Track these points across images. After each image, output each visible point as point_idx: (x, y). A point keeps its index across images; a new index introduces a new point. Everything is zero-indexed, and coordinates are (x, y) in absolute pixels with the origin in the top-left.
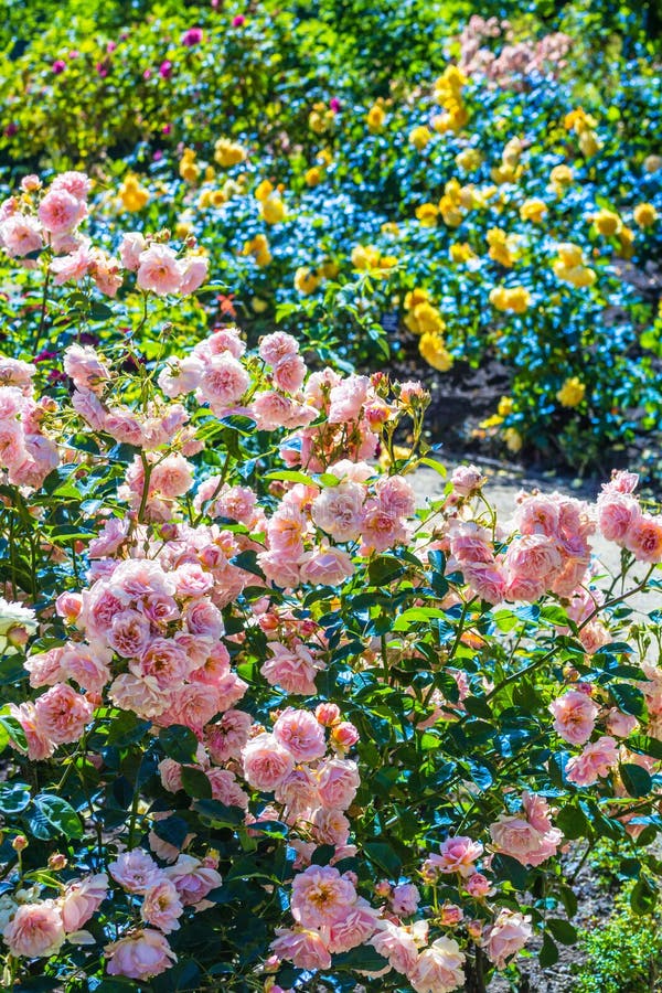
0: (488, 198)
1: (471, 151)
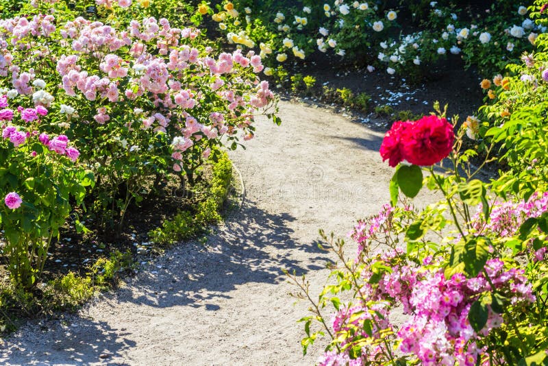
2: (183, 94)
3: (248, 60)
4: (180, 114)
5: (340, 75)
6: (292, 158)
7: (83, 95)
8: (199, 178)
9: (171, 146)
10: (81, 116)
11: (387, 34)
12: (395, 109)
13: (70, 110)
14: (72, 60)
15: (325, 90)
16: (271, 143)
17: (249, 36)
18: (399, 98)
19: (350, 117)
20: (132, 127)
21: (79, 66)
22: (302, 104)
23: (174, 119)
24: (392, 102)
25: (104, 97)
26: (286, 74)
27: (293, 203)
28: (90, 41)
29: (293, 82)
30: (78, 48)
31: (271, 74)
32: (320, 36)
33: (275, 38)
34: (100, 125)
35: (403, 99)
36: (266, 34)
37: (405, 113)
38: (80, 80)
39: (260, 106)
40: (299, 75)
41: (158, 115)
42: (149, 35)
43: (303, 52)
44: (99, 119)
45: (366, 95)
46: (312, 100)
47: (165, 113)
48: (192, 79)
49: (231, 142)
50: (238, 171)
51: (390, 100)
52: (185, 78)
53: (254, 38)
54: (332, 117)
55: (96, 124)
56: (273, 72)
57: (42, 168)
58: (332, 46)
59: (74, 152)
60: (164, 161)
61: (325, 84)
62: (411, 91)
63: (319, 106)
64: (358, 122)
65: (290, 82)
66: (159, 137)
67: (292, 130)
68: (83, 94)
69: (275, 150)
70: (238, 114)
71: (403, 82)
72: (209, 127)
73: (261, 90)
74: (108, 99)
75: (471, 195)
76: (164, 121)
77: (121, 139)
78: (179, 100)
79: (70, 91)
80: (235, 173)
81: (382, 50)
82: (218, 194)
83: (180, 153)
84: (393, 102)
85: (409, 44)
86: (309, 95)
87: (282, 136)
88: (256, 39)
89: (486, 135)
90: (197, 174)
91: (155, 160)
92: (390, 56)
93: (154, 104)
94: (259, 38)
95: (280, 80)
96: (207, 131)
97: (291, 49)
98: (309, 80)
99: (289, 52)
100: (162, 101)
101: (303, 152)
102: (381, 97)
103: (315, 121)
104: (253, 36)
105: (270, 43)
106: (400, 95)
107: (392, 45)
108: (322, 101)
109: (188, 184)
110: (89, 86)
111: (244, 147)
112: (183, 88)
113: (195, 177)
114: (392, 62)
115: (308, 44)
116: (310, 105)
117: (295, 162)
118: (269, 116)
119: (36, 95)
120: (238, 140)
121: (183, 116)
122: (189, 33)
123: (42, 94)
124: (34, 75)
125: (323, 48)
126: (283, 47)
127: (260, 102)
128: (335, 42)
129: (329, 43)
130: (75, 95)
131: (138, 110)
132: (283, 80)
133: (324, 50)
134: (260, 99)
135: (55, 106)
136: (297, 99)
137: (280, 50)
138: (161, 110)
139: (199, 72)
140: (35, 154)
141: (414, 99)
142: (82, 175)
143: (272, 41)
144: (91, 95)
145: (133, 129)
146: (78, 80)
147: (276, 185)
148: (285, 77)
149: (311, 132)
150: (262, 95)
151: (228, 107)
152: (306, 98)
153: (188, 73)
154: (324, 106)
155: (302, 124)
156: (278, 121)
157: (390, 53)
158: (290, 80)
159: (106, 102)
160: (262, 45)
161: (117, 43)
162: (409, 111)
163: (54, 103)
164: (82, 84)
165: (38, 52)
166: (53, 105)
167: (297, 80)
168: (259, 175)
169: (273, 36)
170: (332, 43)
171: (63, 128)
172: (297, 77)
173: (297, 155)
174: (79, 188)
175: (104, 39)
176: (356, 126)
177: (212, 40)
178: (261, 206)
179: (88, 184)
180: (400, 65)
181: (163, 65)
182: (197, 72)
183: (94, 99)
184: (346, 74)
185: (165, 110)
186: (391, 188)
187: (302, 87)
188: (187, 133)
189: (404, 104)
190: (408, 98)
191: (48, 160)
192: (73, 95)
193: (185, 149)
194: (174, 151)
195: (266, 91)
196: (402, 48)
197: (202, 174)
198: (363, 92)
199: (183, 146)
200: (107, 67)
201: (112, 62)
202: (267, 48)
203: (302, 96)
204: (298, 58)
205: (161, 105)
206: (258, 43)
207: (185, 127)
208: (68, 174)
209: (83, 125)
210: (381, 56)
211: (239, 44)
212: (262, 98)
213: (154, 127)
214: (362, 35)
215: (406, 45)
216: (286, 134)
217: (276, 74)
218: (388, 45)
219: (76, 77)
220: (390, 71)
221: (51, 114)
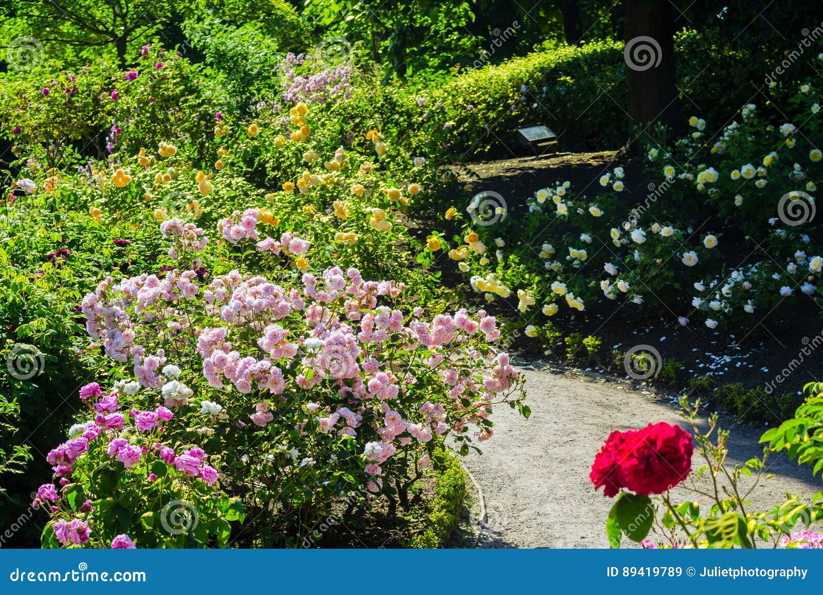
0: (326, 179)
1: (312, 151)
2: (381, 379)
3: (476, 323)
4: (378, 407)
5: (639, 332)
6: (560, 462)
7: (234, 386)
8: (417, 499)
9: (362, 455)
10: (231, 416)
11: (703, 270)
12: (718, 380)
13: (215, 407)
14: (219, 335)
15: (615, 356)
16: (531, 440)
17: (502, 280)
18: (726, 365)
19: (653, 395)
20: (304, 431)
21: (229, 344)
22: (583, 379)
23: (368, 416)
24: (714, 371)
25: (263, 387)
26: (557, 334)
27: (556, 531)
28: (244, 307)
29: (569, 346)
30: (229, 316)
31: (536, 334)
32: (606, 276)
33: (539, 282)
34: (260, 429)
35: (731, 365)
36: (527, 276)
37: (733, 387)
38: (228, 365)
39: (499, 389)
40: (577, 334)
41: (343, 411)
42: (331, 293)
43: (582, 301)
44: (257, 419)
45: (676, 361)
46: (597, 371)
47: (354, 408)
48: (396, 355)
49: (460, 444)
50: (477, 486)
51: (712, 367)
52: (386, 354)
53: (509, 283)
54: (625, 395)
55: (254, 428)
56: (538, 332)
57: (166, 499)
58: (623, 290)
59: (211, 472)
60: (352, 479)
61: (616, 347)
62: (743, 352)
63: (608, 381)
64: (663, 402)
65: (565, 346)
66: (345, 442)
67: (564, 418)
68: (233, 384)
69: (535, 450)
70: (466, 403)
71: (732, 340)
72: (420, 425)
73: (498, 367)
74: (269, 390)
75: (723, 536)
76: (353, 419)
77: (289, 448)
78: (375, 387)
79: (215, 380)
80: (472, 488)
81: (698, 294)
82: (440, 521)
83: (376, 465)
84: (717, 370)
85: (736, 283)
86: (593, 364)
87: (548, 429)
88: (513, 284)
89: (760, 442)
90: (414, 493)
91: (340, 476)
92: (709, 301)
93: (340, 395)
94: (517, 282)
95: (549, 344)
96: (416, 431)
97: (564, 297)
98: (590, 341)
99: (560, 301)
100: (350, 389)
101: (578, 452)
102: (699, 363)
103: (599, 404)
104: (508, 280)
105: (532, 289)
106: (727, 359)
107: (712, 285)
108: (611, 373)
109: (401, 509)
110: (241, 372)
111: (479, 451)
112: (382, 369)
113: (410, 497)
114: (712, 310)
115: (588, 289)
116: (593, 381)
117: (564, 467)
118: (512, 405)
119: (166, 388)
120: (470, 441)
121: (381, 411)
122: (388, 288)
123: (174, 389)
124: (164, 359)
125: (609, 293)
126: (552, 294)
127: (498, 384)
128: (627, 284)
129: (618, 285)
130: (222, 386)
131: (311, 406)
132: (554, 343)
133: (611, 296)
134: (497, 380)
135: (196, 402)
136: (575, 370)
137: (547, 299)
138: (350, 402)
139: (406, 344)
140: (154, 478)
141: (748, 365)
142: (225, 505)
143: (534, 286)
144: (244, 385)
145: (305, 433)
146: (225, 364)
147: (534, 505)
148: (557, 338)
149: (591, 421)
150: (499, 374)
151: (448, 392)
152: (588, 369)
153: (389, 347)
154: (614, 380)
155: (581, 409)
156: (526, 411)
157: (708, 297)
158: (564, 343)
159: (268, 395)
160: (520, 292)
161: (284, 308)
162: (739, 384)
163: (193, 399)
164: (231, 370)
165: (174, 324)
166: (191, 401)
167: (573, 343)
168: (509, 491)
169: (537, 279)
170: (622, 285)
171: (204, 436)
172: (574, 337)
173: (568, 458)
174: (222, 525)
175: (264, 302)
176: (661, 409)
177: (450, 288)
178: (509, 538)
179: (236, 518)
180: (724, 314)
181: (349, 336)
182: (402, 344)
183: (249, 390)
184: (647, 330)
185: (356, 402)
186: (608, 527)
187: (582, 352)
188: (388, 435)
189: (733, 374)
190: (739, 364)
191: (176, 485)
192: (219, 386)
193: (385, 459)
194: (367, 462)
195: (505, 368)
196: (725, 289)
197: (421, 493)
198: (671, 356)
199: (380, 456)
200: (268, 344)
201: (274, 336)
202: (528, 297)
203: (582, 367)
204: (575, 310)
205: (349, 395)
206: (515, 290)
207: (384, 426)
208: (204, 504)
209: (234, 429)
210: (696, 302)
211: (489, 293)
212: (501, 378)
213: (339, 428)
214: (666, 274)
215: (732, 284)
216: (555, 426)
217: (543, 334)
218: (707, 285)
219: (222, 361)
220: (710, 323)
221: (189, 414)
